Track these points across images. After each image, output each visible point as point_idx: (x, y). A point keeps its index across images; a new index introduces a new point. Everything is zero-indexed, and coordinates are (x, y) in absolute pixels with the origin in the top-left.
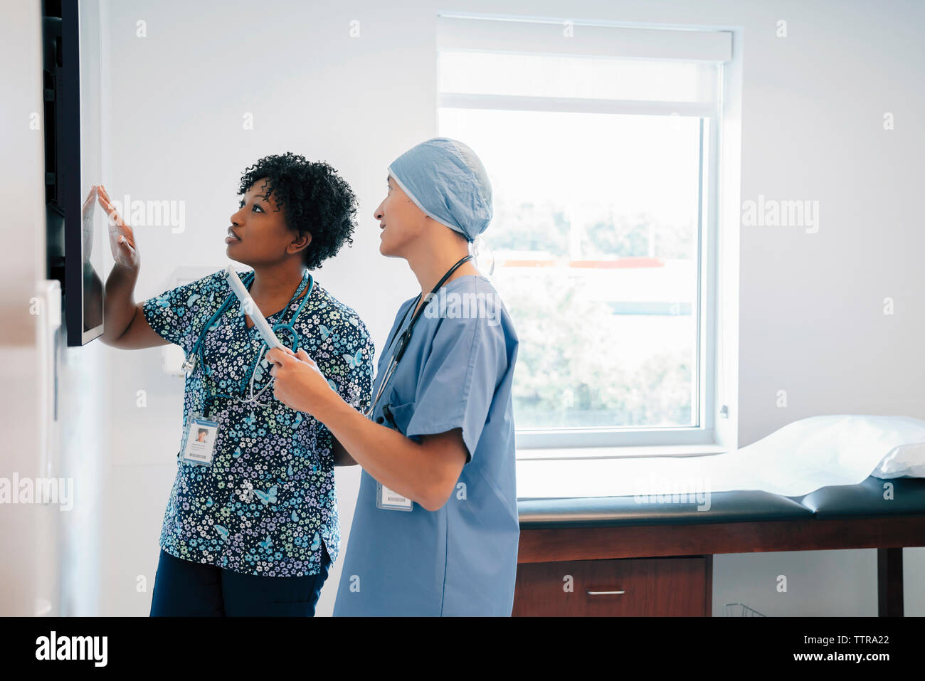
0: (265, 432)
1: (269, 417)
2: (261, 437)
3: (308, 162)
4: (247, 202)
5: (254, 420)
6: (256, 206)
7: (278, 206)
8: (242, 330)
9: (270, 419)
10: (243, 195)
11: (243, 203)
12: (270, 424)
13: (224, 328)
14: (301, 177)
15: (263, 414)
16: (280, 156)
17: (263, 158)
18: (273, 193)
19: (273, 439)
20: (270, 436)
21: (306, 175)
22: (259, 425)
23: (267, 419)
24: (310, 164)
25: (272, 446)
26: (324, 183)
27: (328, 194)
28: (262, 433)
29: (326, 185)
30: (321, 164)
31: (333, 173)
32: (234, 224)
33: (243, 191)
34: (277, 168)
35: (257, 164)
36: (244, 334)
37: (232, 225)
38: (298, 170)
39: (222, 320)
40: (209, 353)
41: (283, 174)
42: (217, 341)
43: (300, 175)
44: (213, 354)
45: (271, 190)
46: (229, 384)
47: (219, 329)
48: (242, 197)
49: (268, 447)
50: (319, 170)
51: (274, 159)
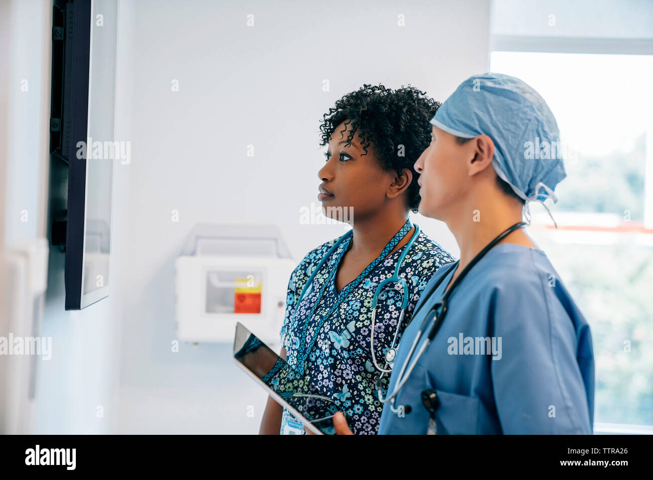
0: (361, 408)
1: (365, 392)
2: (358, 414)
3: (389, 90)
4: (332, 152)
5: (349, 395)
6: (342, 155)
7: (364, 148)
8: (332, 294)
9: (366, 394)
10: (327, 145)
11: (328, 154)
12: (366, 400)
13: (315, 296)
14: (385, 109)
15: (359, 387)
16: (357, 91)
17: (340, 99)
18: (356, 136)
19: (371, 417)
20: (367, 414)
21: (390, 106)
22: (355, 400)
23: (363, 393)
24: (393, 91)
25: (372, 425)
26: (411, 109)
27: (419, 120)
28: (358, 409)
29: (415, 110)
30: (405, 89)
31: (421, 96)
32: (324, 179)
33: (326, 141)
34: (356, 105)
35: (335, 108)
36: (333, 298)
37: (322, 182)
38: (380, 102)
39: (313, 287)
40: (298, 324)
41: (363, 111)
42: (307, 310)
43: (383, 107)
44: (303, 324)
45: (352, 133)
46: (318, 355)
47: (310, 297)
48: (326, 148)
49: (367, 427)
50: (403, 96)
51: (351, 97)
